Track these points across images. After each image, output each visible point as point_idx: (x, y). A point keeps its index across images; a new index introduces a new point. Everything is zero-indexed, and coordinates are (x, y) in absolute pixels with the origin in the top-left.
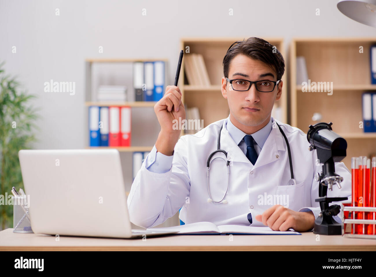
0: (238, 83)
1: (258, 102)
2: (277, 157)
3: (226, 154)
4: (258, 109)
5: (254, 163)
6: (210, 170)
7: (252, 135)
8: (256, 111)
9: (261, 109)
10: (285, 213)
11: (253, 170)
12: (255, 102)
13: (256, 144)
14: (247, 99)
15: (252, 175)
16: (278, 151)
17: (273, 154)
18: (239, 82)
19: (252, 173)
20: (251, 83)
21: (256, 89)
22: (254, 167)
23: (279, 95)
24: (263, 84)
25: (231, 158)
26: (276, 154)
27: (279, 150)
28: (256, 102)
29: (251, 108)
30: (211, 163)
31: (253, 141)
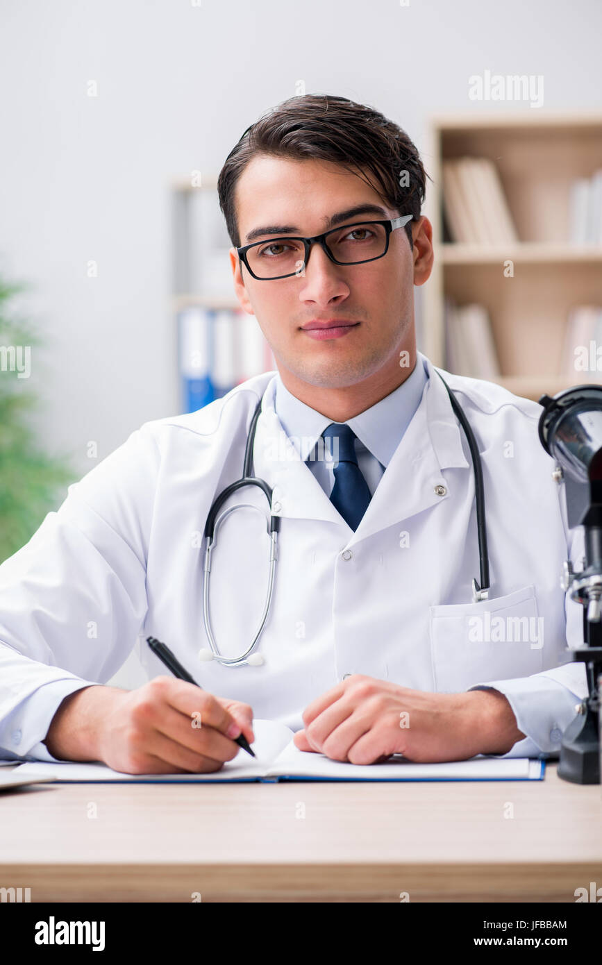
0: (269, 252)
1: (345, 300)
2: (440, 493)
3: (269, 492)
4: (354, 321)
5: (353, 523)
6: (214, 547)
7: (349, 423)
8: (345, 333)
9: (361, 319)
10: (373, 702)
11: (353, 546)
12: (335, 299)
13: (366, 453)
14: (304, 296)
15: (349, 562)
16: (442, 471)
17: (425, 481)
18: (271, 249)
19: (347, 557)
20: (309, 243)
21: (329, 260)
22: (353, 539)
23: (422, 266)
24: (351, 237)
25: (284, 505)
26: (434, 482)
27: (443, 468)
28: (339, 301)
29: (324, 322)
30: (219, 524)
31: (356, 445)
